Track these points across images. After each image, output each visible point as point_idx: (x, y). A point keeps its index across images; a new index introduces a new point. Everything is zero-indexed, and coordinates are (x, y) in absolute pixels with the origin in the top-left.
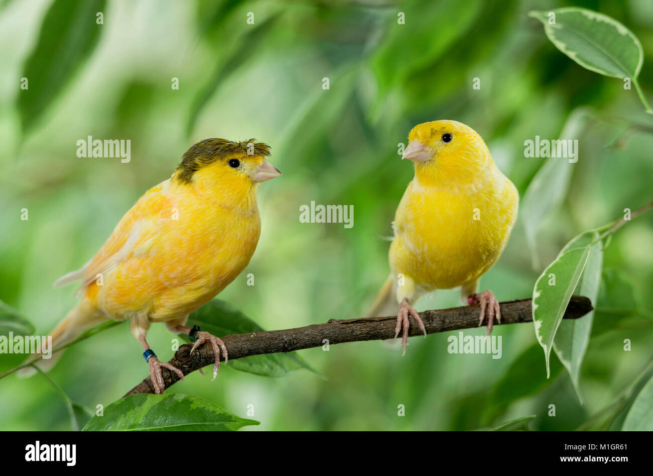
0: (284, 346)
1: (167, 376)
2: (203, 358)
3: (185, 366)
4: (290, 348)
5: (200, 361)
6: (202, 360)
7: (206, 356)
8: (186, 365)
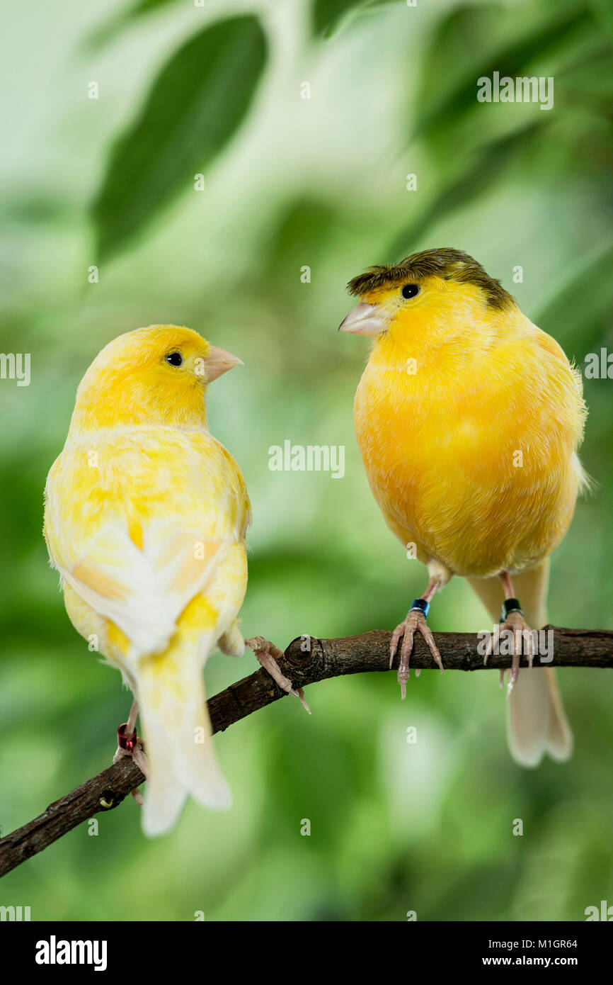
0: (465, 659)
1: (268, 685)
2: (328, 664)
3: (299, 672)
4: (473, 665)
5: (323, 668)
6: (326, 666)
7: (334, 660)
8: (301, 671)
